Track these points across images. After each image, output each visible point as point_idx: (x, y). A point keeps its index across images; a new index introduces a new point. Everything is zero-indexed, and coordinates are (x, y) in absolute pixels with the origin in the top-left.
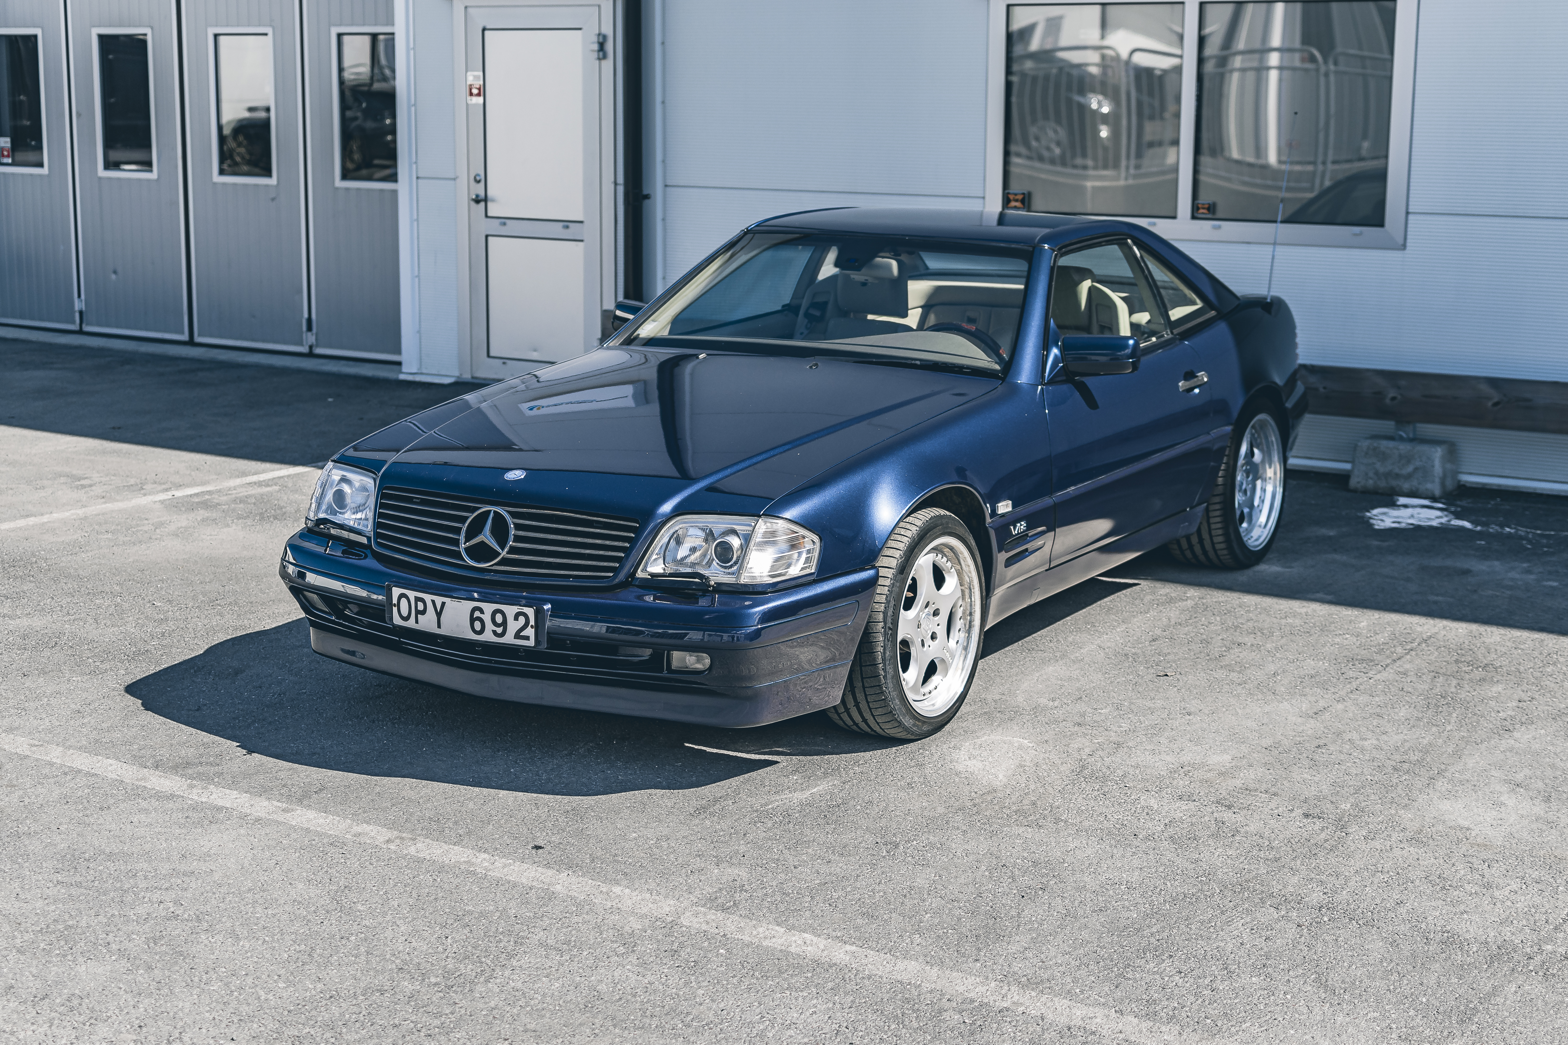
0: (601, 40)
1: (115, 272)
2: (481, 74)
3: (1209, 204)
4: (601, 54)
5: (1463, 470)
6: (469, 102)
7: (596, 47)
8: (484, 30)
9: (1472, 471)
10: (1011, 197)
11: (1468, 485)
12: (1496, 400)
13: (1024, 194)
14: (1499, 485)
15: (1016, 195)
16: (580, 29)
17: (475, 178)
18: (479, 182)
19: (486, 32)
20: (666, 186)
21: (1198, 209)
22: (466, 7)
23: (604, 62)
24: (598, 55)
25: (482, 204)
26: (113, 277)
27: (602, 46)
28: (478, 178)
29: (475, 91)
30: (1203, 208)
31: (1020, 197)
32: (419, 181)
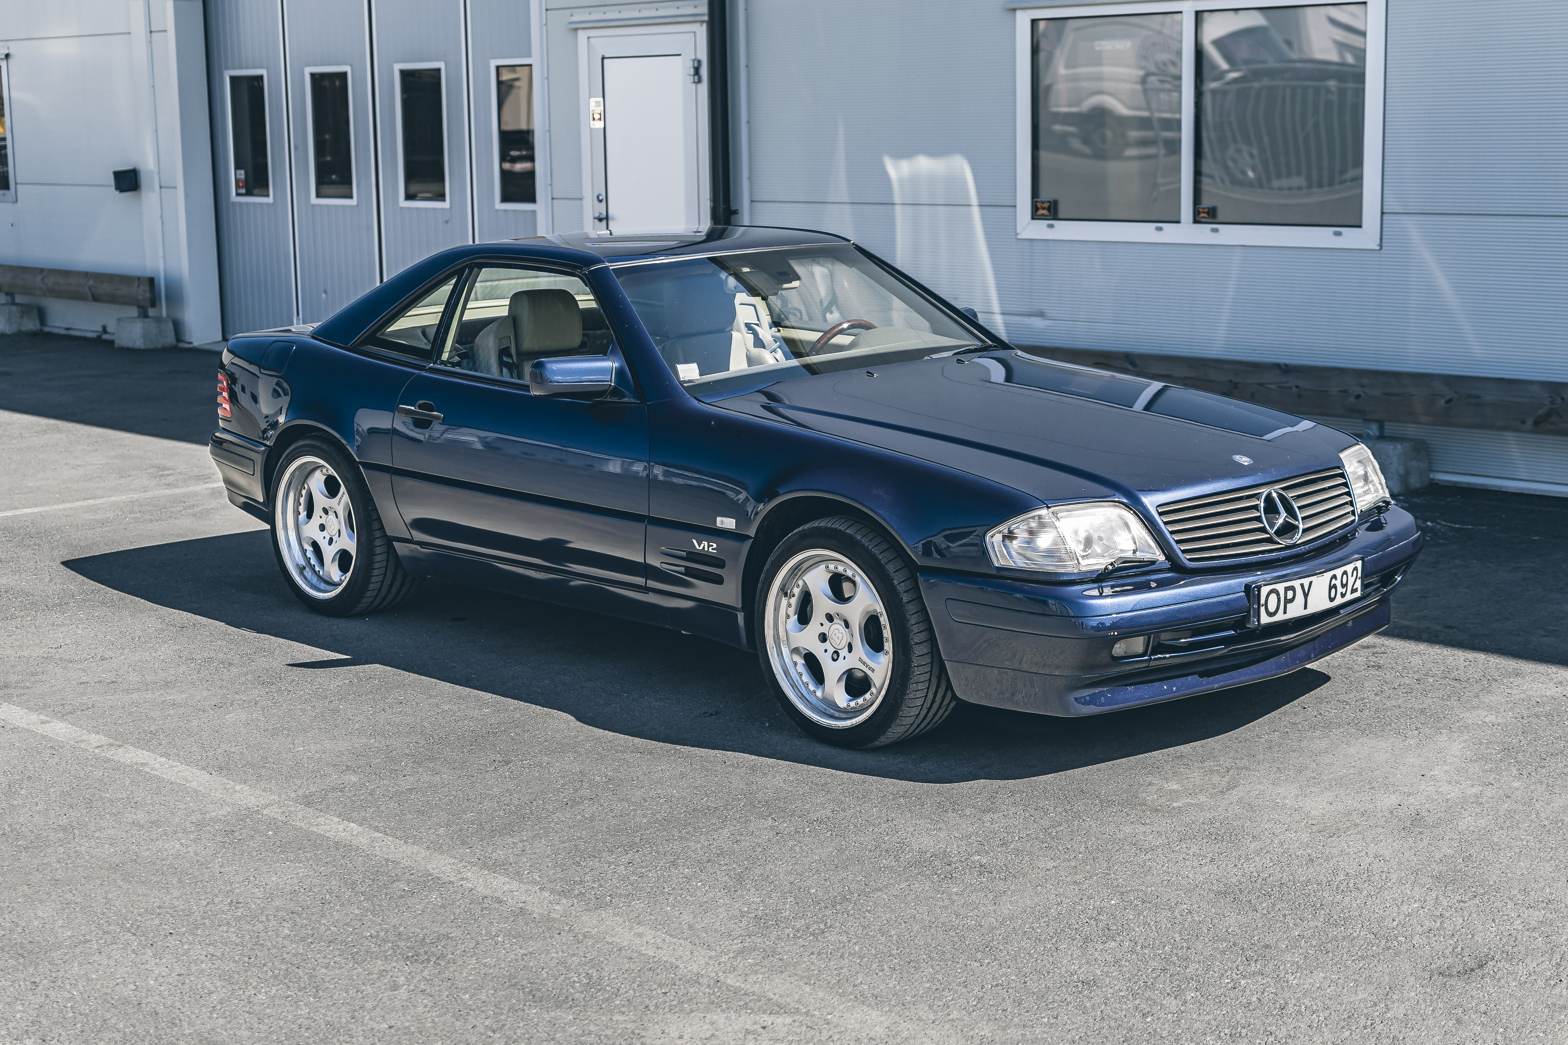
0: (696, 65)
1: (325, 292)
2: (601, 99)
3: (1208, 208)
4: (696, 77)
5: (1435, 469)
6: (592, 126)
7: (692, 71)
8: (603, 58)
9: (1446, 470)
10: (1039, 205)
11: (1441, 483)
12: (1448, 397)
13: (1049, 202)
14: (1469, 484)
15: (1043, 203)
16: (680, 55)
17: (598, 197)
18: (601, 201)
19: (605, 61)
20: (752, 201)
21: (1199, 213)
22: (589, 38)
23: (699, 86)
24: (694, 79)
25: (604, 222)
26: (324, 295)
27: (697, 71)
28: (601, 198)
29: (597, 116)
30: (1204, 213)
31: (1046, 205)
32: (555, 201)
